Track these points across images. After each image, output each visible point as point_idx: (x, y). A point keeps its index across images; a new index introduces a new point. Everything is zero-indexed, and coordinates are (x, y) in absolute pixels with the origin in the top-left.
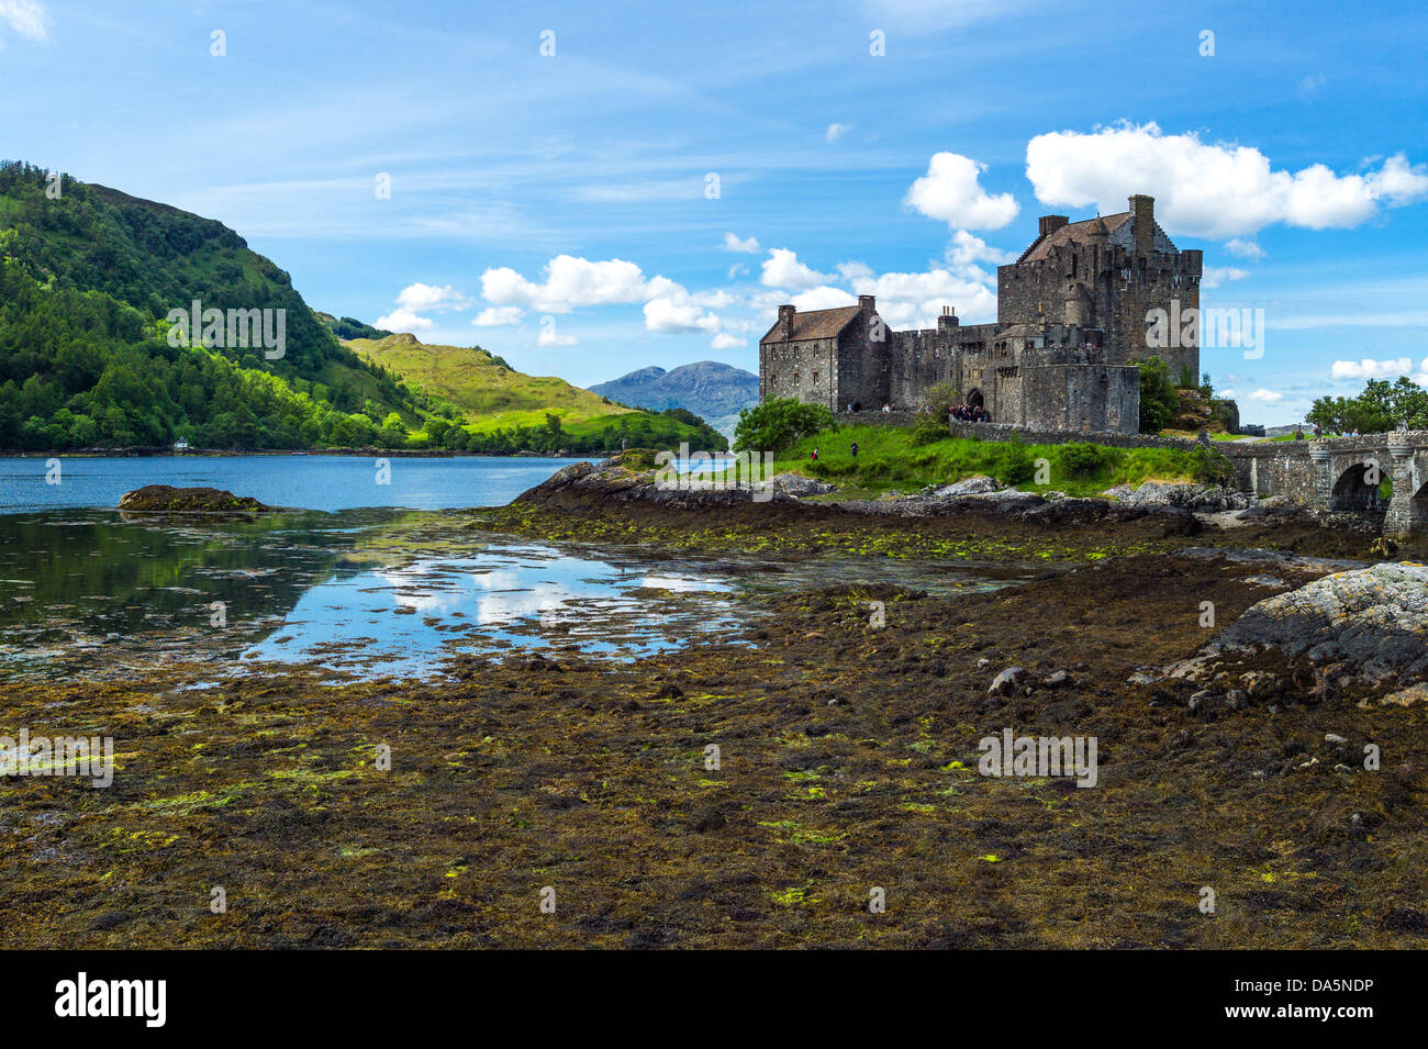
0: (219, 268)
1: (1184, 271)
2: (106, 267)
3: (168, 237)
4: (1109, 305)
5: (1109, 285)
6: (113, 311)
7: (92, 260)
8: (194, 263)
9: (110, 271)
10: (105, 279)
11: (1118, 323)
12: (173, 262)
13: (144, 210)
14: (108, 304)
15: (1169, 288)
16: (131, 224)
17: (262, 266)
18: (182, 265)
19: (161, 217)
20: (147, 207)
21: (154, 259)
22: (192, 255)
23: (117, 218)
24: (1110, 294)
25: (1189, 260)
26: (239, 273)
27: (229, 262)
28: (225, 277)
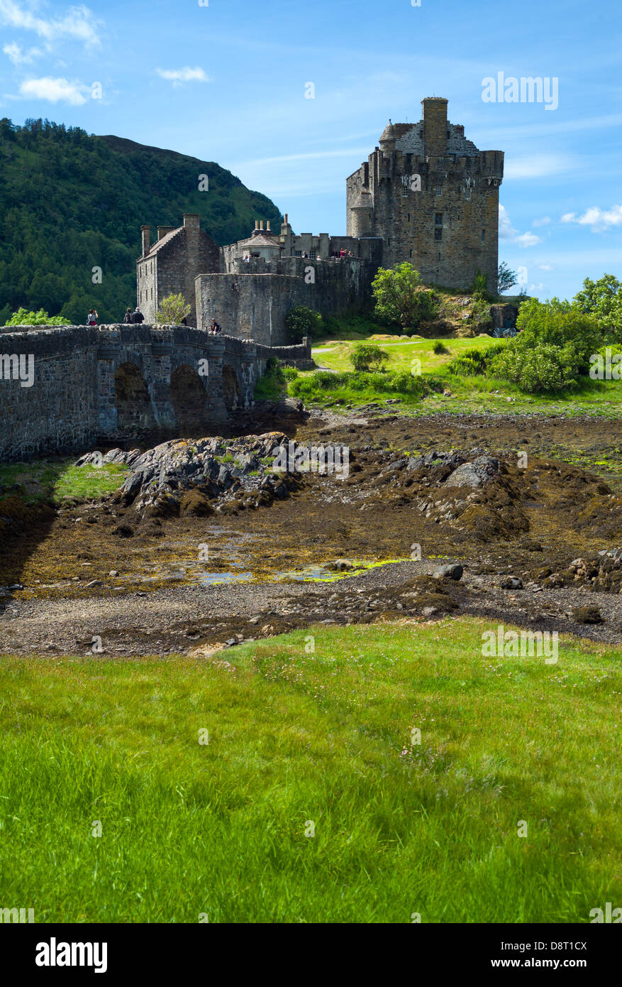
0: (213, 206)
1: (478, 173)
2: (109, 210)
3: (170, 180)
4: (389, 211)
5: (389, 192)
6: (104, 247)
7: (96, 203)
8: (192, 202)
9: (112, 213)
10: (108, 220)
11: (398, 230)
12: (174, 203)
13: (150, 157)
14: (101, 243)
15: (459, 191)
16: (139, 169)
17: (253, 202)
18: (181, 204)
19: (164, 162)
20: (152, 153)
21: (156, 200)
22: (190, 194)
23: (125, 165)
24: (390, 201)
25: (484, 162)
26: (231, 210)
27: (224, 200)
28: (217, 213)
